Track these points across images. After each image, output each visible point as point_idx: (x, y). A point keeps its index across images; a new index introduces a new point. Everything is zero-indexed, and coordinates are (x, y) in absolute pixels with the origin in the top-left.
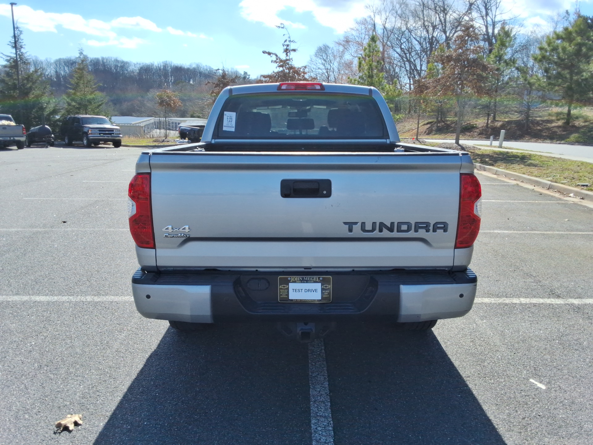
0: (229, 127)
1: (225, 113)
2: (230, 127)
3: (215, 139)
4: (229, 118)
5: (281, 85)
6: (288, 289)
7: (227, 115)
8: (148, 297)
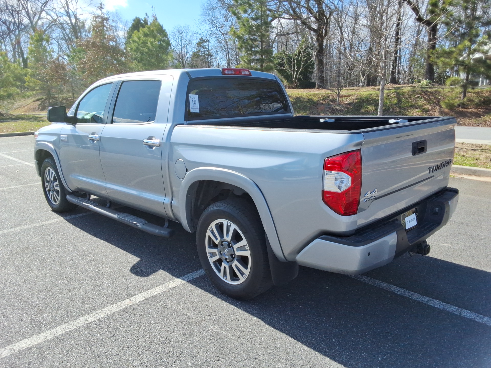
0: (194, 108)
1: (190, 95)
2: (196, 109)
3: (187, 120)
6: (405, 222)
7: (192, 97)
8: (369, 254)
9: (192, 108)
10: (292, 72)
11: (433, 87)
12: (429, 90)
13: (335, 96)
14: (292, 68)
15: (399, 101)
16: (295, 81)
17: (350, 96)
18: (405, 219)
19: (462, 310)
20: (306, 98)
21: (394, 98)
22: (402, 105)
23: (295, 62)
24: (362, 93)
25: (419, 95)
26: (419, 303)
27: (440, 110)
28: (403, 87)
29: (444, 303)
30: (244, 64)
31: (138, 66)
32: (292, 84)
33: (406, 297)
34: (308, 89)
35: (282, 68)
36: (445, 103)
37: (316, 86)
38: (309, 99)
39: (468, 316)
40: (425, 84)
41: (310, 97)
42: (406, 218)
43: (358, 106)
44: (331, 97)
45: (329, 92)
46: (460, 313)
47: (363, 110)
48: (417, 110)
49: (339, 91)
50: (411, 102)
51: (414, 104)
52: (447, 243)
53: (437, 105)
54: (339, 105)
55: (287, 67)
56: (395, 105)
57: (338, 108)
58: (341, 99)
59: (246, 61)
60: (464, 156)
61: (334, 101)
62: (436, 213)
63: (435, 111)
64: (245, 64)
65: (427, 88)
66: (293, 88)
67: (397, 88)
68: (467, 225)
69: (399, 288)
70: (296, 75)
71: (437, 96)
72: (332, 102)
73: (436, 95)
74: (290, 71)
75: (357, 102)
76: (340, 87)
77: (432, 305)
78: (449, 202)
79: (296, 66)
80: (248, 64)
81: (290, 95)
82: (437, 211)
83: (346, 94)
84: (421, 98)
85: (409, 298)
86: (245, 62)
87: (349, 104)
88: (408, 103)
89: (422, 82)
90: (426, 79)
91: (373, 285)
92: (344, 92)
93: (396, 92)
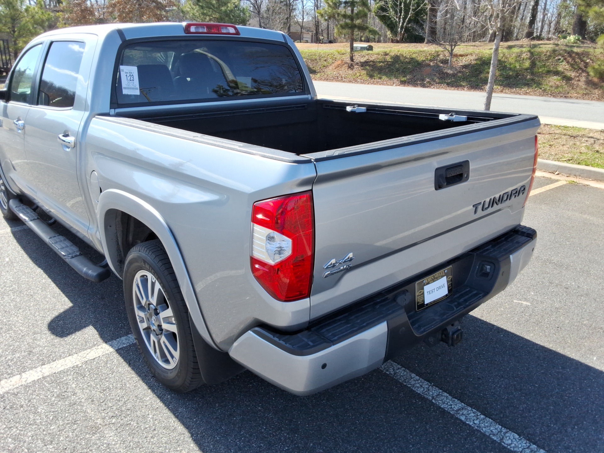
0: (131, 88)
1: (122, 67)
2: (133, 89)
3: (115, 109)
4: (128, 75)
5: (189, 26)
6: (423, 293)
7: (125, 71)
8: (324, 366)
9: (125, 88)
10: (397, 20)
11: (582, 45)
12: (575, 50)
13: (447, 55)
14: (397, 14)
15: (533, 64)
16: (401, 32)
17: (467, 55)
18: (423, 289)
19: (507, 432)
20: (408, 57)
21: (526, 60)
22: (536, 70)
23: (402, 6)
24: (484, 52)
25: (560, 57)
26: (443, 412)
27: (587, 78)
28: (541, 44)
29: (482, 416)
30: (328, 9)
31: (193, 9)
32: (396, 36)
33: (427, 399)
34: (415, 44)
35: (384, 13)
36: (594, 68)
37: (426, 40)
38: (412, 59)
39: (513, 445)
40: (572, 41)
41: (414, 56)
42: (425, 287)
43: (476, 70)
44: (441, 57)
45: (440, 49)
46: (502, 440)
47: (482, 76)
48: (555, 77)
49: (453, 47)
50: (548, 66)
51: (552, 69)
52: (526, 300)
53: (583, 71)
54: (452, 67)
55: (392, 12)
56: (527, 69)
57: (450, 72)
58: (455, 59)
59: (331, 3)
60: (597, 151)
61: (445, 62)
62: (486, 274)
63: (579, 80)
64: (330, 8)
65: (574, 46)
66: (398, 42)
67: (533, 45)
68: (566, 268)
69: (423, 381)
70: (403, 24)
71: (585, 59)
72: (442, 63)
73: (584, 57)
74: (395, 18)
75: (476, 64)
76: (454, 43)
77: (463, 418)
78: (511, 256)
79: (403, 12)
80: (333, 8)
81: (388, 52)
82: (488, 271)
83: (462, 53)
84: (563, 61)
85: (431, 401)
86: (329, 6)
87: (465, 66)
88: (544, 67)
89: (568, 38)
90: (575, 34)
91: (385, 373)
92: (459, 49)
93: (529, 51)
